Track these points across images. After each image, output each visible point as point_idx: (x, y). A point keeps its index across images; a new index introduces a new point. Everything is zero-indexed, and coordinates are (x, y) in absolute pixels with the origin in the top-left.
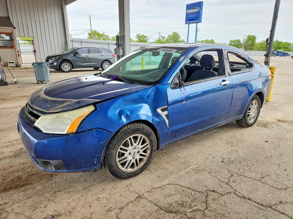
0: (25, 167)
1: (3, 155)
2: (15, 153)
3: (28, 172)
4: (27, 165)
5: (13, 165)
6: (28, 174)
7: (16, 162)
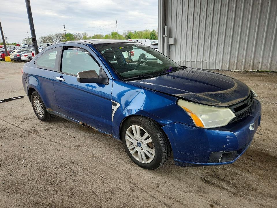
0: (249, 166)
1: (261, 203)
2: (246, 194)
3: (251, 160)
4: (246, 167)
5: (258, 177)
6: (252, 158)
7: (254, 177)
